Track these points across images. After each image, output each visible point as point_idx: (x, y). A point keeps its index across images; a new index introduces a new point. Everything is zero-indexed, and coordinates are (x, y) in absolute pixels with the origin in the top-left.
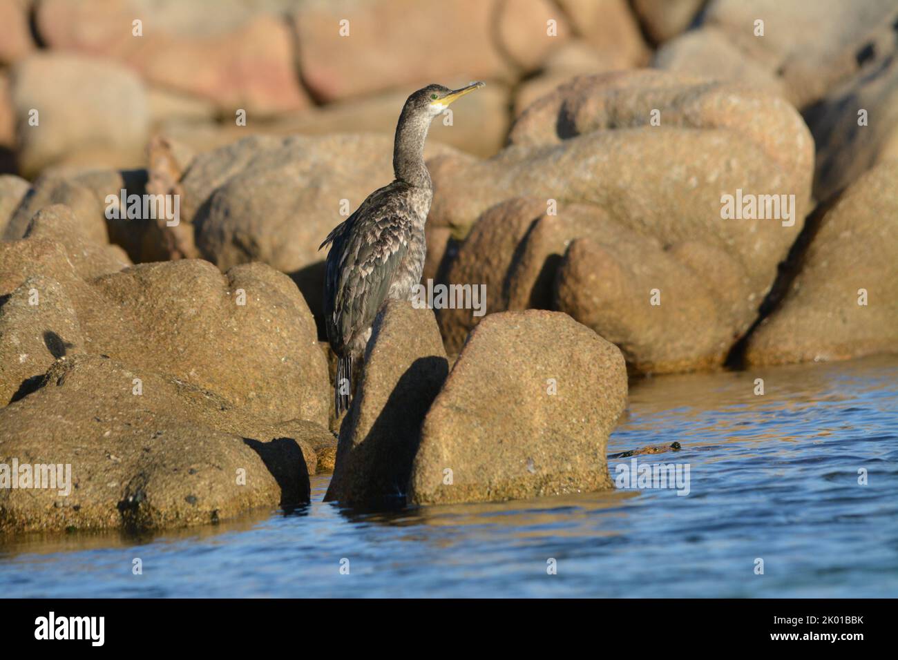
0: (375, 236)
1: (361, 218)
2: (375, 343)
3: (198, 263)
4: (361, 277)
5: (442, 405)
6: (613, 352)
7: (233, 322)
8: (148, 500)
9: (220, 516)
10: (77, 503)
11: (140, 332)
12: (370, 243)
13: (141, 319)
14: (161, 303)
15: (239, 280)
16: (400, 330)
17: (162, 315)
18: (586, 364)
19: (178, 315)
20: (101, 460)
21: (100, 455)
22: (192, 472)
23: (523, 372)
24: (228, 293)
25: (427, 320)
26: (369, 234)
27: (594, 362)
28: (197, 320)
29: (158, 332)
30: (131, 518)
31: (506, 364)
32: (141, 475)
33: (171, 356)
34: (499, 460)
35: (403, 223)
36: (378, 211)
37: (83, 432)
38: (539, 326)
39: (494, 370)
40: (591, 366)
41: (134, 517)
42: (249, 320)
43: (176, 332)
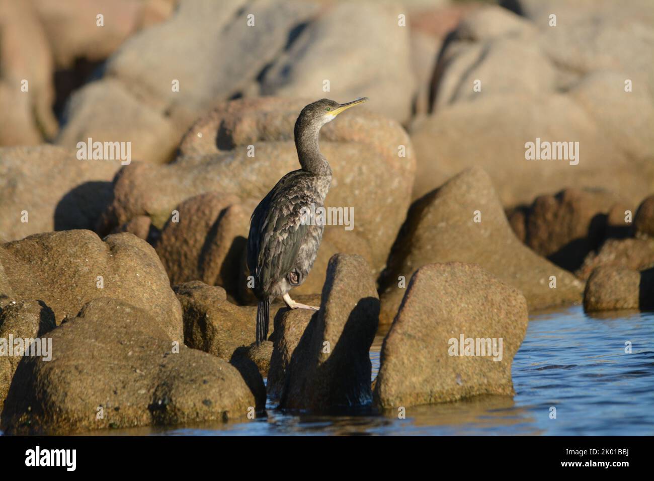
0: (289, 210)
1: (277, 195)
2: (332, 286)
3: (86, 232)
4: (278, 241)
5: (397, 332)
6: (517, 294)
7: (117, 278)
8: (174, 403)
9: (229, 415)
10: (117, 405)
11: (46, 285)
12: (285, 215)
13: (46, 275)
14: (61, 263)
15: (118, 245)
16: (349, 277)
17: (63, 272)
18: (497, 303)
19: (75, 273)
20: (130, 373)
21: (128, 369)
22: (205, 382)
23: (452, 309)
24: (111, 255)
25: (366, 270)
26: (284, 208)
27: (503, 301)
28: (90, 276)
29: (60, 285)
30: (160, 417)
31: (440, 302)
32: (164, 384)
33: (72, 303)
34: (437, 375)
35: (310, 200)
36: (290, 190)
37: (112, 352)
38: (461, 274)
39: (432, 307)
40: (501, 304)
41: (163, 416)
42: (128, 276)
43: (74, 285)
